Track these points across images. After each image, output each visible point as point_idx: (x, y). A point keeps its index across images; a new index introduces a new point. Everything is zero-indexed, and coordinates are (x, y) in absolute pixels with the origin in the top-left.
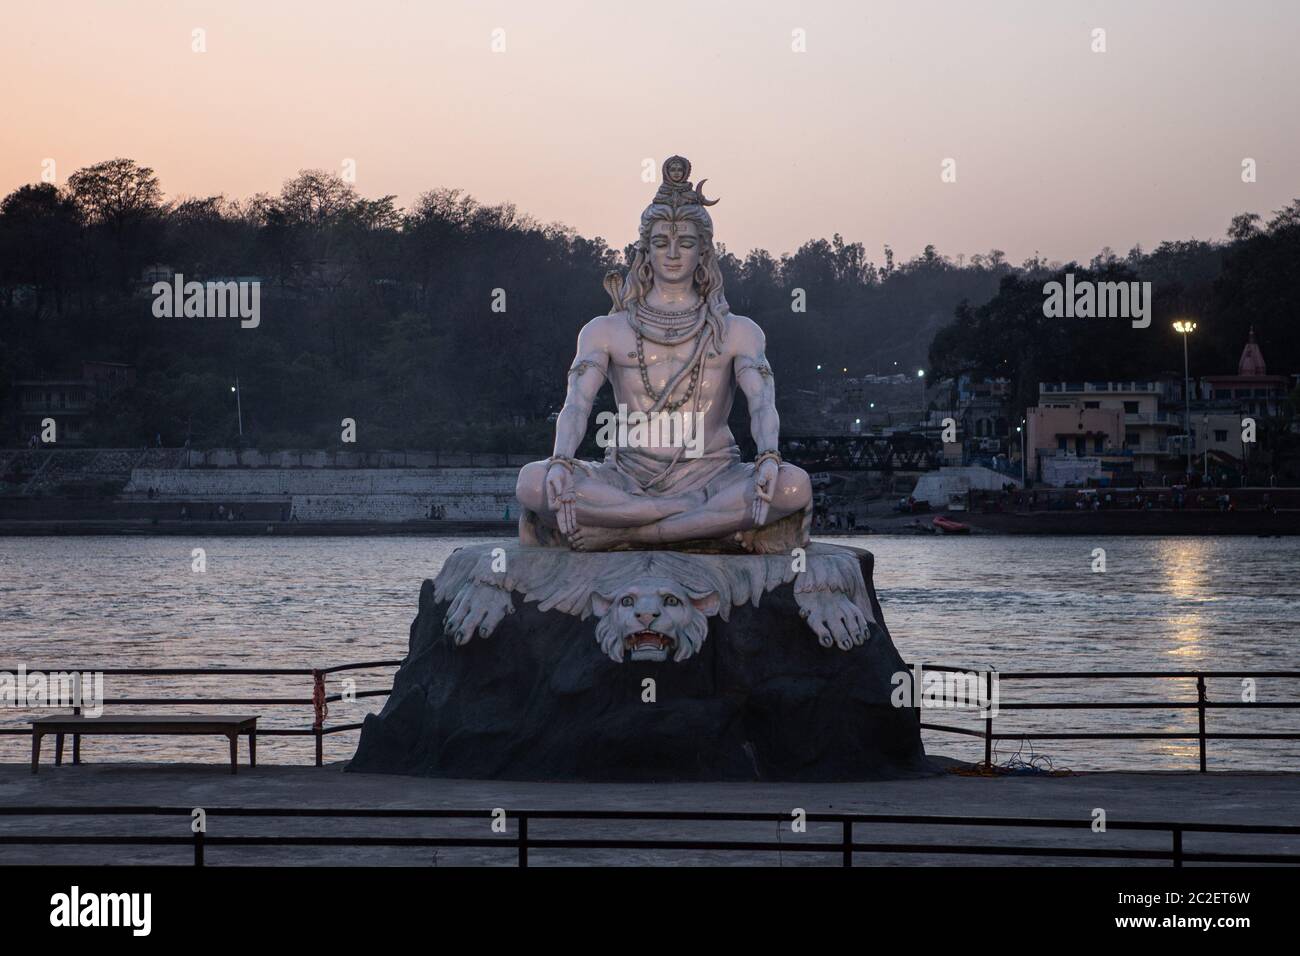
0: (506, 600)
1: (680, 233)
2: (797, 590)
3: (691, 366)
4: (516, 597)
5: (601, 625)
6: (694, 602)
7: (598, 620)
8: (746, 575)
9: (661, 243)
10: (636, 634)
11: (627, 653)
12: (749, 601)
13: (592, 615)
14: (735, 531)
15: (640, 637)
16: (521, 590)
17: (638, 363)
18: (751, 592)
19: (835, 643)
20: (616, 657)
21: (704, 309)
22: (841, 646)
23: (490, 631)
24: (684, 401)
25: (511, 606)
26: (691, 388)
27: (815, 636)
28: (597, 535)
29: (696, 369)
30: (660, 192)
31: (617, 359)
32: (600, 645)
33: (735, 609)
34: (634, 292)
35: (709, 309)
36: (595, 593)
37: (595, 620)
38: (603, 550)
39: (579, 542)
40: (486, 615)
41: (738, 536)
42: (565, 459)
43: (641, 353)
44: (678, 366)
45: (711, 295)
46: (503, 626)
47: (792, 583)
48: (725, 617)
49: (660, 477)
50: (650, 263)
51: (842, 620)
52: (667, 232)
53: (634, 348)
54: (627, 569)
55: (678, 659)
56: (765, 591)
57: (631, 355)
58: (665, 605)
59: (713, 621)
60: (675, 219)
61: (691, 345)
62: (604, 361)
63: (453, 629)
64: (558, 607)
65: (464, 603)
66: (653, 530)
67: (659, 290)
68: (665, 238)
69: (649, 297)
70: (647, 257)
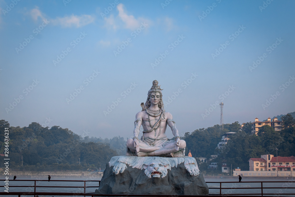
0: (125, 166)
1: (157, 95)
2: (185, 164)
3: (159, 121)
4: (127, 165)
6: (165, 166)
7: (145, 170)
8: (174, 161)
9: (153, 97)
10: (154, 172)
11: (152, 176)
13: (143, 169)
15: (155, 173)
16: (129, 164)
17: (148, 120)
18: (175, 165)
20: (149, 177)
22: (194, 175)
23: (123, 172)
24: (158, 128)
25: (127, 167)
26: (159, 125)
27: (189, 173)
28: (142, 154)
30: (152, 87)
31: (144, 119)
32: (146, 175)
33: (172, 168)
35: (162, 110)
36: (144, 164)
38: (144, 156)
40: (122, 169)
41: (171, 154)
42: (137, 138)
43: (149, 118)
44: (157, 121)
46: (125, 171)
47: (184, 163)
48: (170, 169)
49: (153, 143)
51: (194, 170)
52: (154, 95)
53: (147, 117)
54: (150, 160)
56: (178, 164)
58: (159, 166)
59: (168, 170)
60: (156, 92)
61: (159, 117)
62: (141, 120)
63: (115, 172)
64: (136, 167)
65: (117, 166)
66: (153, 153)
67: (152, 106)
68: (154, 96)
69: (150, 108)
70: (149, 100)
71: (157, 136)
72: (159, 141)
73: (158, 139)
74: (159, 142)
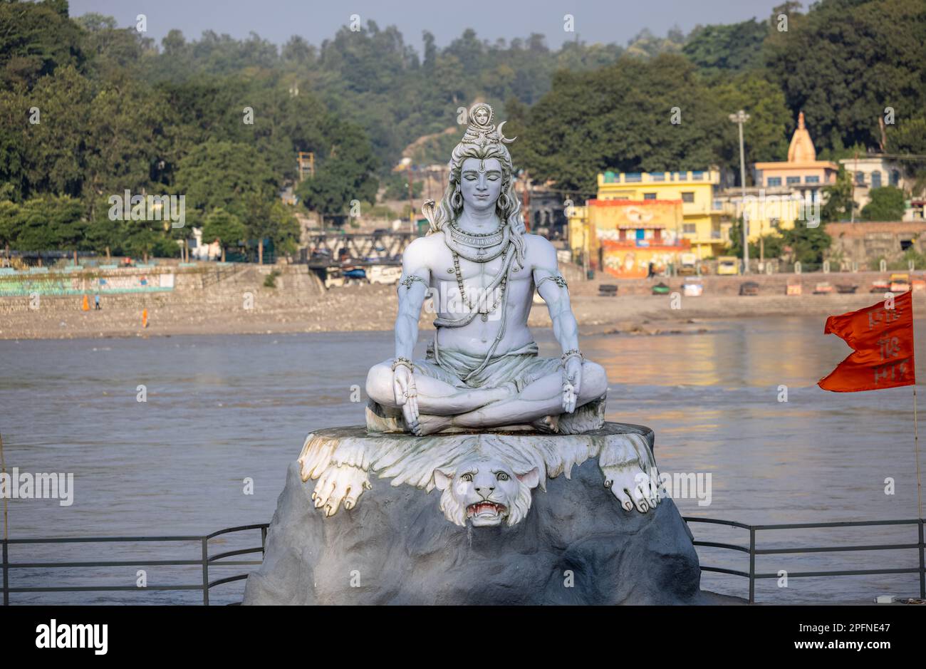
0: (364, 477)
1: (488, 169)
3: (499, 278)
4: (373, 474)
6: (519, 477)
9: (471, 177)
10: (476, 504)
12: (562, 472)
14: (543, 416)
15: (479, 506)
16: (376, 468)
17: (455, 277)
18: (563, 466)
19: (635, 506)
20: (459, 522)
21: (506, 229)
22: (639, 508)
23: (353, 504)
25: (368, 483)
27: (619, 502)
28: (432, 422)
29: (504, 281)
31: (435, 273)
32: (445, 513)
33: (549, 480)
34: (446, 216)
35: (510, 229)
36: (437, 470)
39: (417, 428)
40: (349, 490)
41: (547, 420)
42: (407, 361)
43: (458, 268)
44: (489, 278)
45: (510, 218)
46: (363, 499)
47: (597, 459)
48: (543, 488)
49: (477, 371)
50: (460, 192)
52: (476, 167)
53: (452, 266)
54: (461, 449)
56: (575, 465)
57: (450, 271)
58: (498, 479)
60: (482, 157)
61: (499, 261)
62: (426, 275)
63: (322, 503)
64: (409, 482)
65: (330, 482)
66: (475, 417)
67: (469, 215)
68: (475, 173)
69: (459, 221)
70: (458, 187)
71: (490, 343)
72: (502, 361)
73: (497, 353)
74: (500, 367)
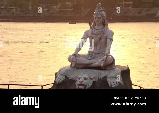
0: (64, 77)
2: (107, 77)
4: (66, 76)
5: (76, 82)
6: (91, 79)
8: (101, 74)
10: (80, 84)
11: (79, 87)
12: (101, 79)
16: (67, 75)
18: (101, 77)
19: (112, 86)
21: (103, 29)
22: (113, 87)
23: (61, 82)
27: (109, 85)
29: (100, 39)
37: (76, 81)
39: (78, 67)
40: (61, 79)
44: (98, 38)
46: (63, 81)
49: (94, 56)
51: (114, 83)
55: (86, 88)
56: (103, 77)
58: (85, 80)
60: (97, 14)
61: (100, 35)
64: (72, 78)
65: (58, 77)
68: (96, 17)
71: (98, 50)
73: (98, 53)
